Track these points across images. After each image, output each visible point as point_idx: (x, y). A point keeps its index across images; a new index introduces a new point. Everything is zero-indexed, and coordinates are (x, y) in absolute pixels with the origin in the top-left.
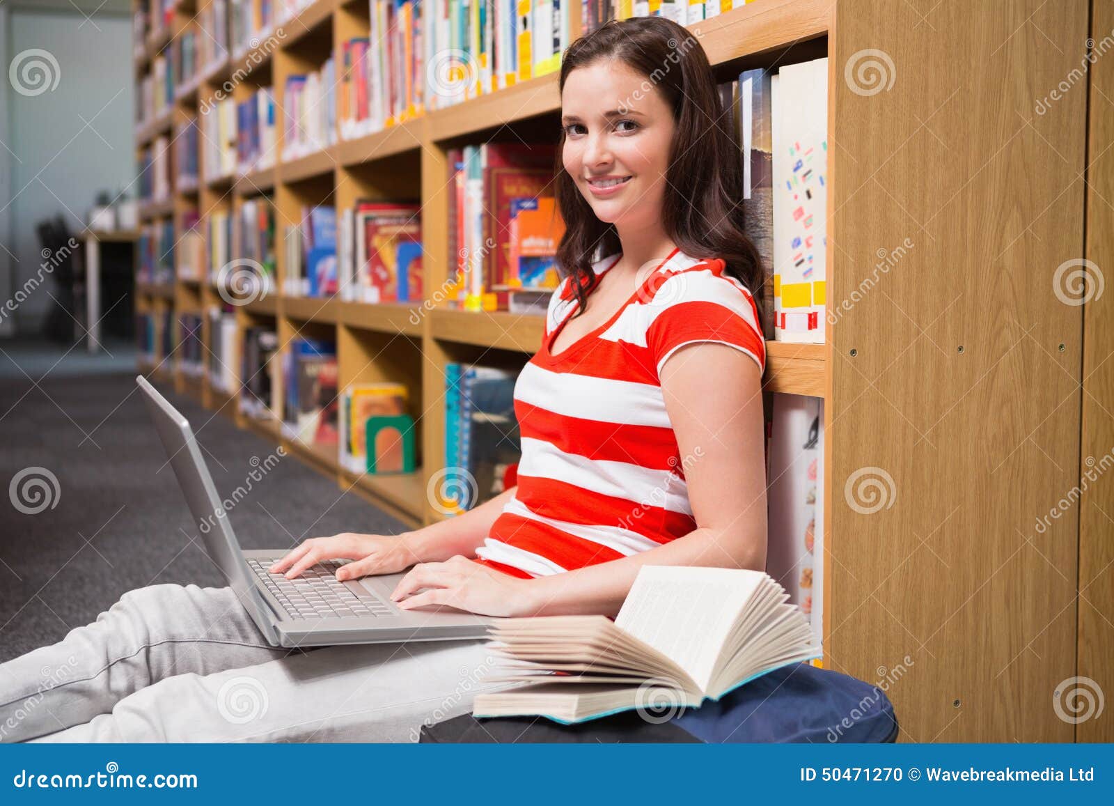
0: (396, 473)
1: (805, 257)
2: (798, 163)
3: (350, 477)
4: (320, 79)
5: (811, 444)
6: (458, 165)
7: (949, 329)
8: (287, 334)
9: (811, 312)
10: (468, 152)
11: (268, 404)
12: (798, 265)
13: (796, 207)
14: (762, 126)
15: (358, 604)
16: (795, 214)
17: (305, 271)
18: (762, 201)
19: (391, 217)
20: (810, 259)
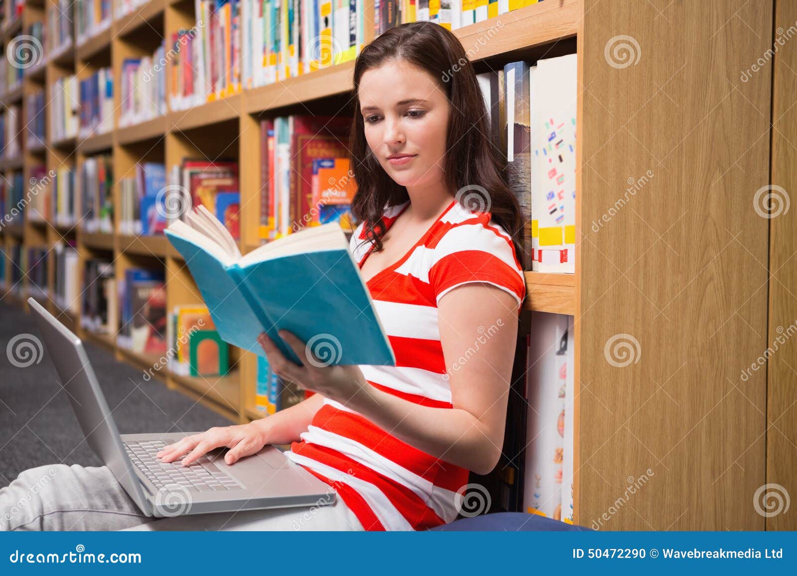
0: (214, 376)
1: (558, 207)
2: (552, 134)
3: (176, 379)
4: (152, 63)
5: (562, 351)
6: (270, 132)
7: (669, 263)
8: (122, 264)
9: (563, 249)
10: (278, 122)
11: (105, 321)
12: (552, 213)
13: (551, 169)
14: (522, 106)
15: (211, 480)
16: (549, 173)
17: (139, 214)
18: (523, 164)
19: (211, 173)
20: (562, 208)
